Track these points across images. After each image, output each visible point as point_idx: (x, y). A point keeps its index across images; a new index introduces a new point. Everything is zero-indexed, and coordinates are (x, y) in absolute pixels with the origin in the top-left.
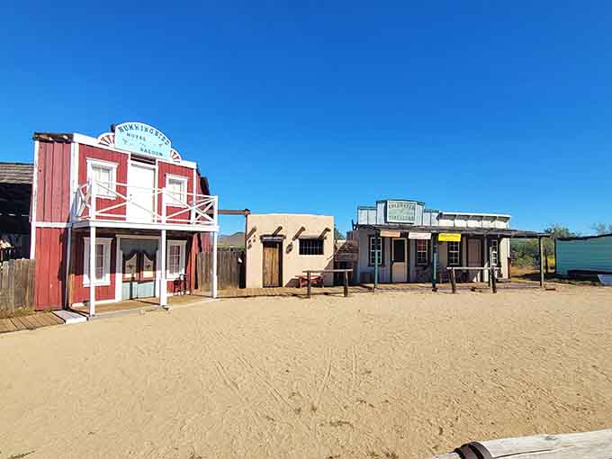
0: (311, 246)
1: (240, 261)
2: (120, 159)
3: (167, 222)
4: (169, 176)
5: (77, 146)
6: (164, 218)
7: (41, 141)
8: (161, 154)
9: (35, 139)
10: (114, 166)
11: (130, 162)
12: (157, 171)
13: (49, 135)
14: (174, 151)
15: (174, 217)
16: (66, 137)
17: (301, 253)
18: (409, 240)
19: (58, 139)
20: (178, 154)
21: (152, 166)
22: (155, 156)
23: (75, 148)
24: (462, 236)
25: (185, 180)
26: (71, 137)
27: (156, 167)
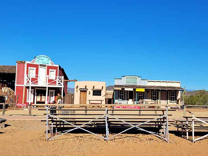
0: (97, 93)
1: (73, 97)
2: (37, 66)
3: (48, 85)
4: (50, 70)
5: (26, 64)
6: (48, 83)
7: (18, 63)
8: (48, 64)
9: (16, 63)
10: (35, 68)
11: (39, 67)
12: (46, 69)
13: (20, 62)
14: (52, 62)
15: (50, 83)
16: (24, 62)
17: (93, 95)
18: (125, 91)
19: (22, 62)
20: (53, 63)
21: (45, 67)
22: (46, 64)
23: (26, 65)
24: (145, 89)
25: (55, 70)
26: (25, 62)
27: (46, 67)
